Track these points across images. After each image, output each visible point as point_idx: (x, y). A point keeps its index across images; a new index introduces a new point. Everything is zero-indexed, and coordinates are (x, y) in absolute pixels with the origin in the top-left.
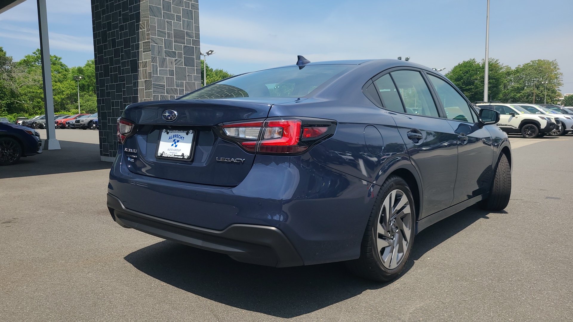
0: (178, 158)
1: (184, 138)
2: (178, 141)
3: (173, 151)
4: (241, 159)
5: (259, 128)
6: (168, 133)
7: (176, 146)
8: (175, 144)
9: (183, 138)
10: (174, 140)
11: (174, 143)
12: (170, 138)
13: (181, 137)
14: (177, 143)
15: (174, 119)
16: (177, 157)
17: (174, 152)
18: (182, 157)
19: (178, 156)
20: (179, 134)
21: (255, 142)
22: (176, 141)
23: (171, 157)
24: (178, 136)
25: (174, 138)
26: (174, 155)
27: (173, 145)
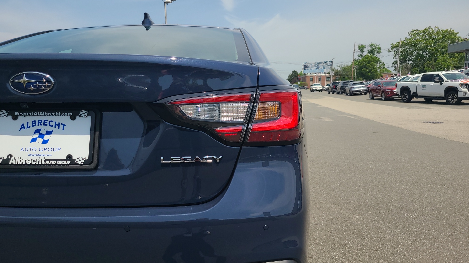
0: (56, 164)
1: (64, 125)
2: (49, 133)
3: (38, 152)
4: (215, 157)
5: (247, 104)
6: (15, 118)
7: (45, 142)
8: (43, 138)
9: (61, 126)
11: (36, 136)
12: (22, 128)
13: (56, 125)
14: (46, 136)
15: (45, 90)
16: (54, 162)
17: (41, 153)
18: (69, 162)
19: (57, 160)
20: (49, 118)
21: (240, 127)
22: (43, 132)
23: (36, 164)
24: (48, 122)
25: (37, 127)
26: (43, 160)
27: (34, 140)
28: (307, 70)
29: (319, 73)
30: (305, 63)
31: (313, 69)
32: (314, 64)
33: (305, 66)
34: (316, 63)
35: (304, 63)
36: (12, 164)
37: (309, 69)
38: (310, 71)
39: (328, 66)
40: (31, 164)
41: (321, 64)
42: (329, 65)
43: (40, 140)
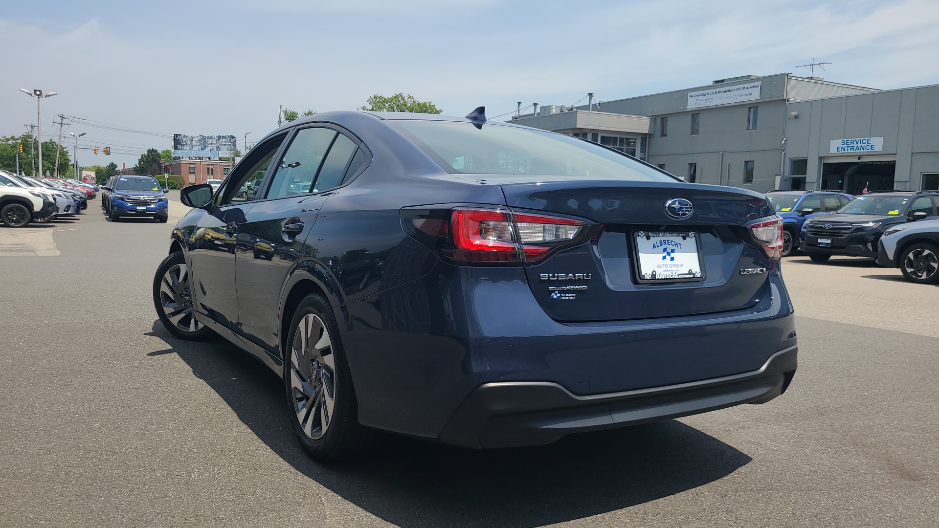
0: (685, 278)
2: (673, 251)
3: (669, 268)
6: (648, 238)
7: (672, 259)
8: (670, 255)
9: (679, 245)
10: (665, 250)
11: (665, 254)
12: (654, 247)
13: (675, 244)
14: (671, 254)
17: (672, 269)
18: (692, 276)
19: (684, 274)
20: (670, 238)
22: (669, 250)
23: (673, 278)
24: (670, 241)
25: (664, 246)
26: (677, 274)
27: (664, 258)
28: (183, 151)
29: (207, 159)
30: (177, 135)
31: (195, 148)
32: (196, 139)
33: (178, 142)
34: (201, 138)
35: (175, 135)
36: (658, 279)
37: (185, 148)
38: (189, 152)
39: (225, 145)
40: (670, 279)
41: (210, 141)
42: (227, 143)
43: (668, 258)
